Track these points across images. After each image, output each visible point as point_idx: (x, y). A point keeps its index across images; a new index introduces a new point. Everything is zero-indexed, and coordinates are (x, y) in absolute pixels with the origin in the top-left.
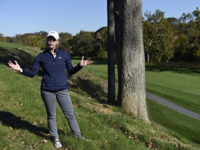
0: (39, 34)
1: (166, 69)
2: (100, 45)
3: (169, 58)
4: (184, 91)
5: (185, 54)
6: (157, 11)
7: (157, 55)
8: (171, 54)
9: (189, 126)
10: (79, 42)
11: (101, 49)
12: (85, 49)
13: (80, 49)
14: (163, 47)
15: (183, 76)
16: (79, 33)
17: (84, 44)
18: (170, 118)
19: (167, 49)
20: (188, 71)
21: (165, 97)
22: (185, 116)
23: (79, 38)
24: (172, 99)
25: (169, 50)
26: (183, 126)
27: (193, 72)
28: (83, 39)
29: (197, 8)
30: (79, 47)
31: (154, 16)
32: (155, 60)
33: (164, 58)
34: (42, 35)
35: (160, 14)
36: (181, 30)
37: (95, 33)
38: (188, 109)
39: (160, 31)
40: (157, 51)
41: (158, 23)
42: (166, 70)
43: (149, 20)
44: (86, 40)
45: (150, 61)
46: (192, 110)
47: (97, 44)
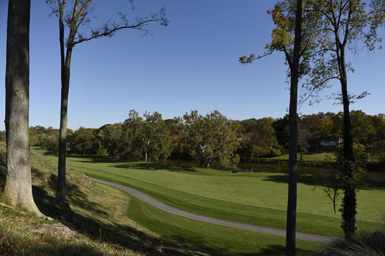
0: (35, 128)
1: (162, 167)
2: (100, 142)
3: (166, 157)
4: (170, 187)
5: (183, 153)
6: (156, 112)
7: (154, 153)
8: (168, 153)
9: (160, 219)
10: (77, 138)
11: (100, 146)
12: (83, 146)
13: (77, 146)
14: (160, 146)
15: (174, 173)
16: (78, 129)
17: (81, 141)
18: (146, 213)
19: (164, 147)
20: (180, 170)
21: (151, 194)
22: (160, 210)
23: (78, 135)
24: (155, 195)
25: (166, 150)
26: (155, 220)
27: (184, 170)
28: (82, 136)
29: (187, 113)
30: (77, 144)
31: (151, 117)
32: (153, 159)
33: (161, 157)
34: (38, 130)
35: (157, 116)
36: (174, 131)
37: (98, 131)
38: (166, 204)
39: (158, 131)
40: (155, 150)
41: (156, 124)
42: (161, 169)
43: (148, 120)
44: (85, 137)
45: (148, 160)
46: (170, 205)
47: (96, 141)
